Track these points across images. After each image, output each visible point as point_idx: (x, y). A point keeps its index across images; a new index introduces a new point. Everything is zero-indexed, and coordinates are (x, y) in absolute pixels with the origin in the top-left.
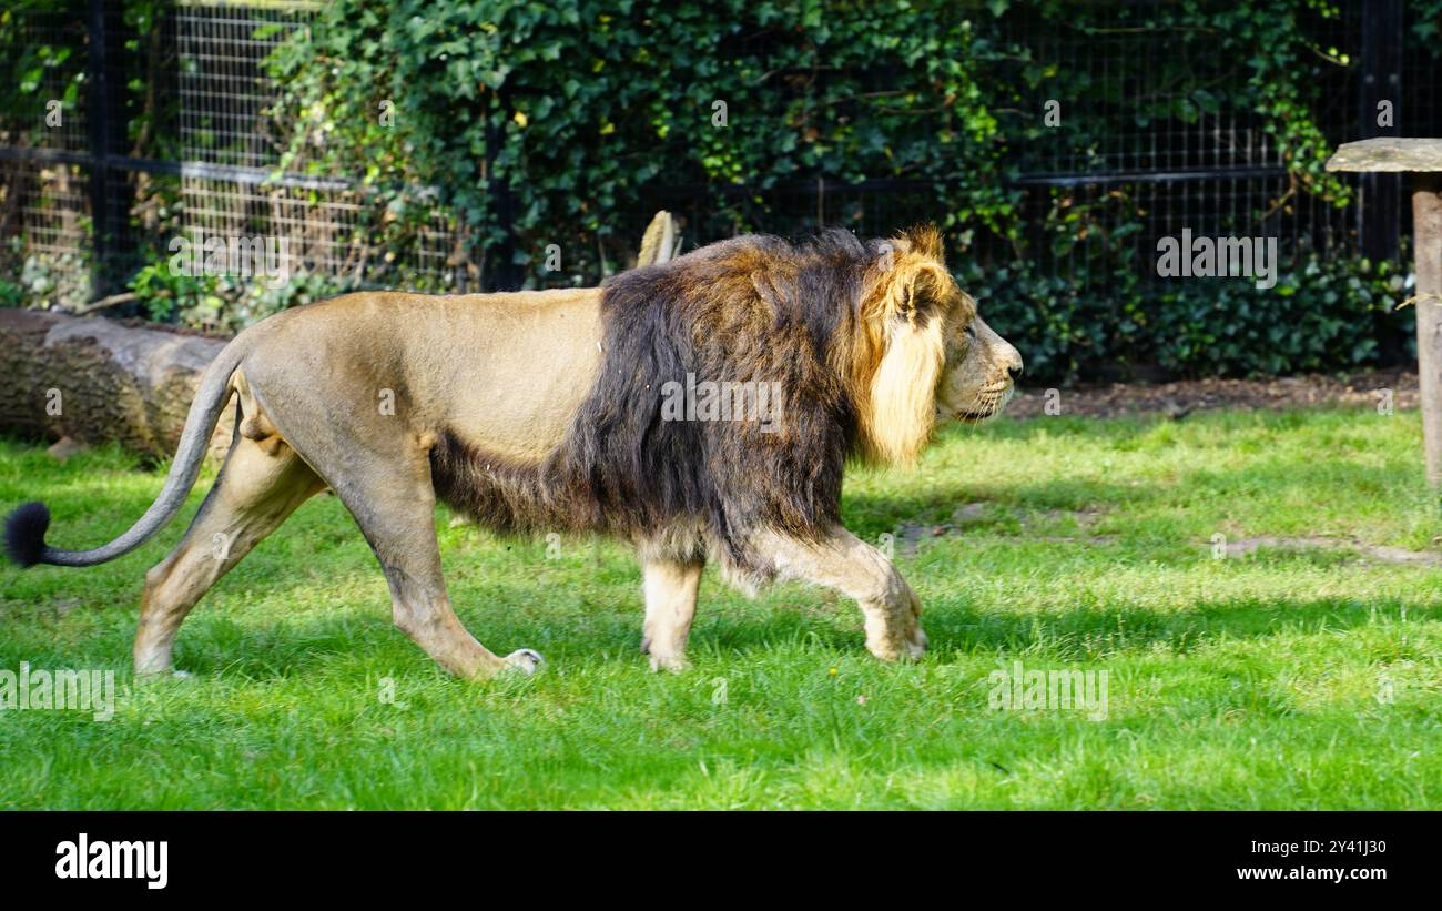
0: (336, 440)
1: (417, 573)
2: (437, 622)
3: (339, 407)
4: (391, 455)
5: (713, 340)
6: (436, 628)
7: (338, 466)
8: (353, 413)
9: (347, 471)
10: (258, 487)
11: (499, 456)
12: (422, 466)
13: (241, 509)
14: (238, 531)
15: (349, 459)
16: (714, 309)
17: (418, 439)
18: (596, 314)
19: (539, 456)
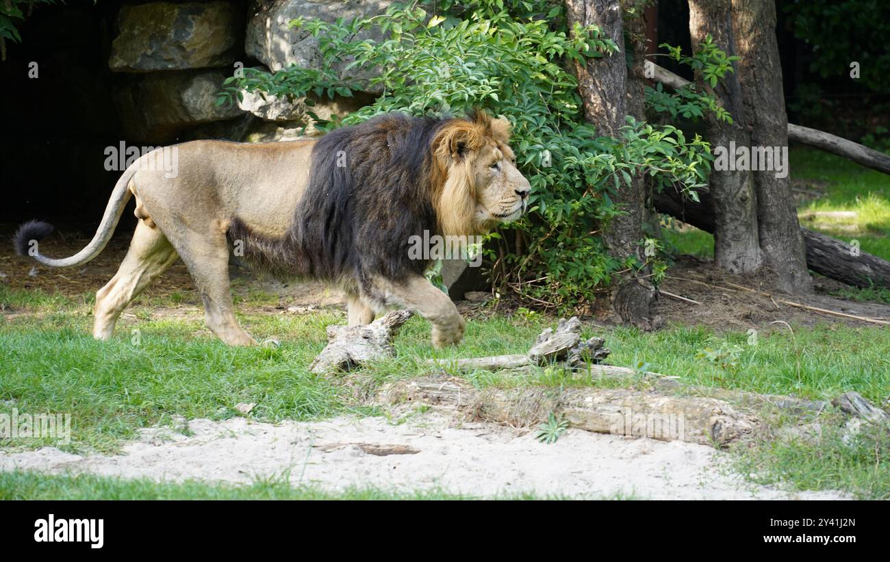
0: (174, 222)
1: (215, 297)
2: (226, 324)
3: (175, 205)
4: (204, 231)
5: (360, 169)
6: (225, 328)
7: (177, 237)
8: (183, 208)
9: (181, 239)
10: (146, 246)
11: (262, 234)
12: (220, 238)
13: (141, 259)
14: (142, 271)
15: (182, 233)
16: (364, 152)
17: (219, 223)
18: (309, 154)
19: (281, 234)
